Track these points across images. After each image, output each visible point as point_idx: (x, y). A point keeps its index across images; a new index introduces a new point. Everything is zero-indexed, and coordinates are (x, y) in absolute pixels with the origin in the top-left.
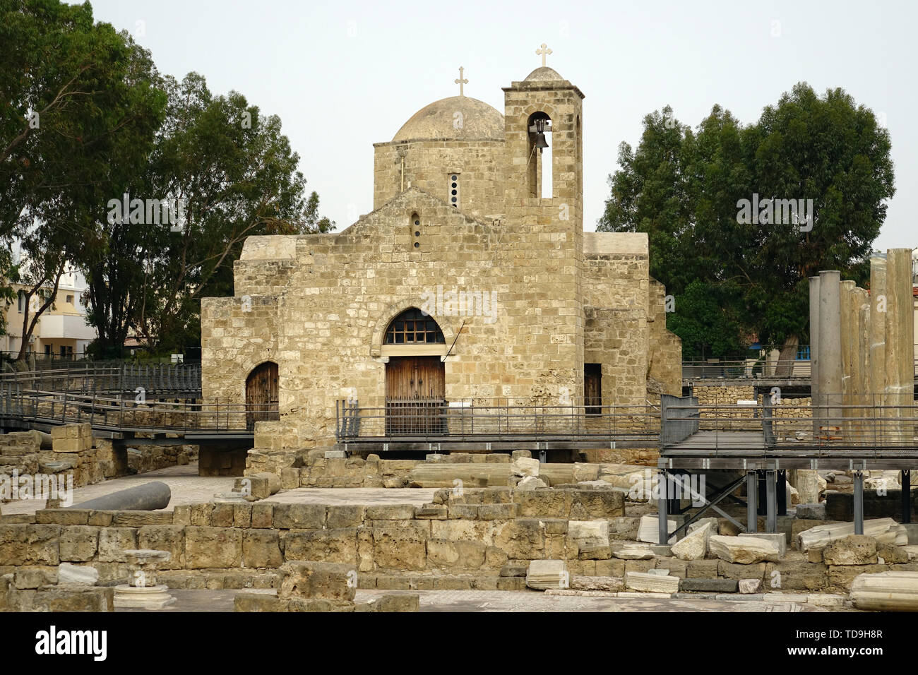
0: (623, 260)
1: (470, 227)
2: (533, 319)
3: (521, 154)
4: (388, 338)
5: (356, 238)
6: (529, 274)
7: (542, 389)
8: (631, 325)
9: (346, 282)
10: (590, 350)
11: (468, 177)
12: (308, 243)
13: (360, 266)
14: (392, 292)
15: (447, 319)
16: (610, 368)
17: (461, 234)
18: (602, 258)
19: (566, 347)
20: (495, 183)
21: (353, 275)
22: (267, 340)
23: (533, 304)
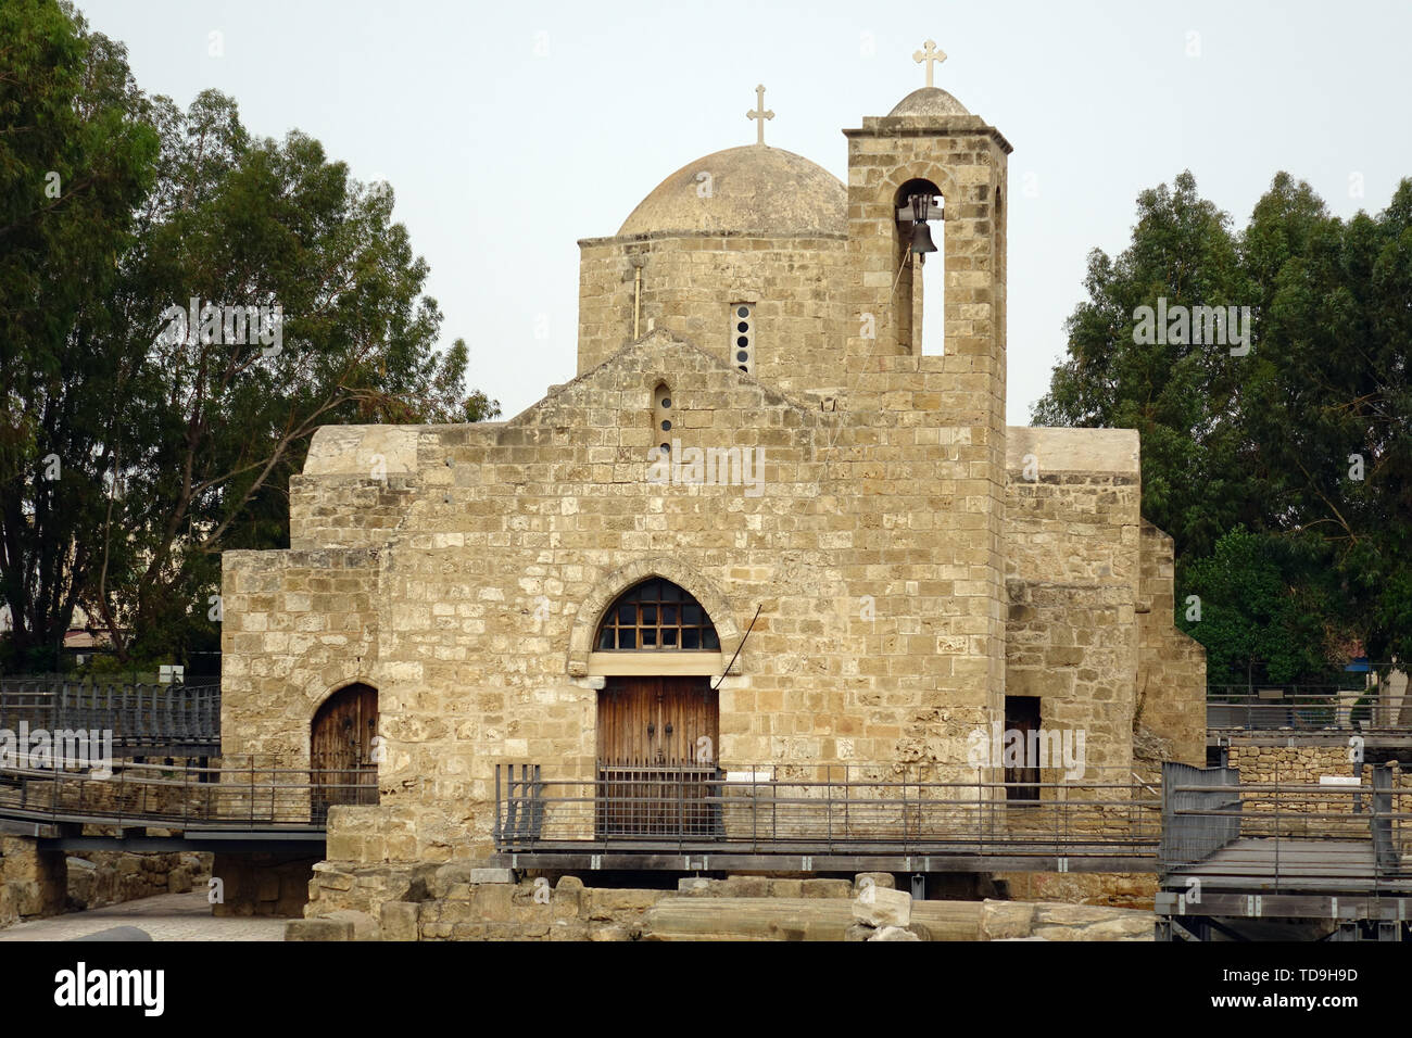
0: (1087, 485)
1: (775, 412)
2: (899, 605)
3: (880, 264)
4: (605, 638)
5: (541, 432)
6: (895, 511)
7: (919, 748)
8: (1102, 619)
9: (518, 522)
10: (1017, 667)
11: (772, 310)
12: (442, 442)
13: (548, 490)
14: (612, 544)
15: (726, 602)
16: (1058, 705)
17: (754, 427)
18: (1043, 480)
19: (968, 661)
20: (827, 323)
21: (534, 508)
22: (355, 640)
23: (900, 573)
